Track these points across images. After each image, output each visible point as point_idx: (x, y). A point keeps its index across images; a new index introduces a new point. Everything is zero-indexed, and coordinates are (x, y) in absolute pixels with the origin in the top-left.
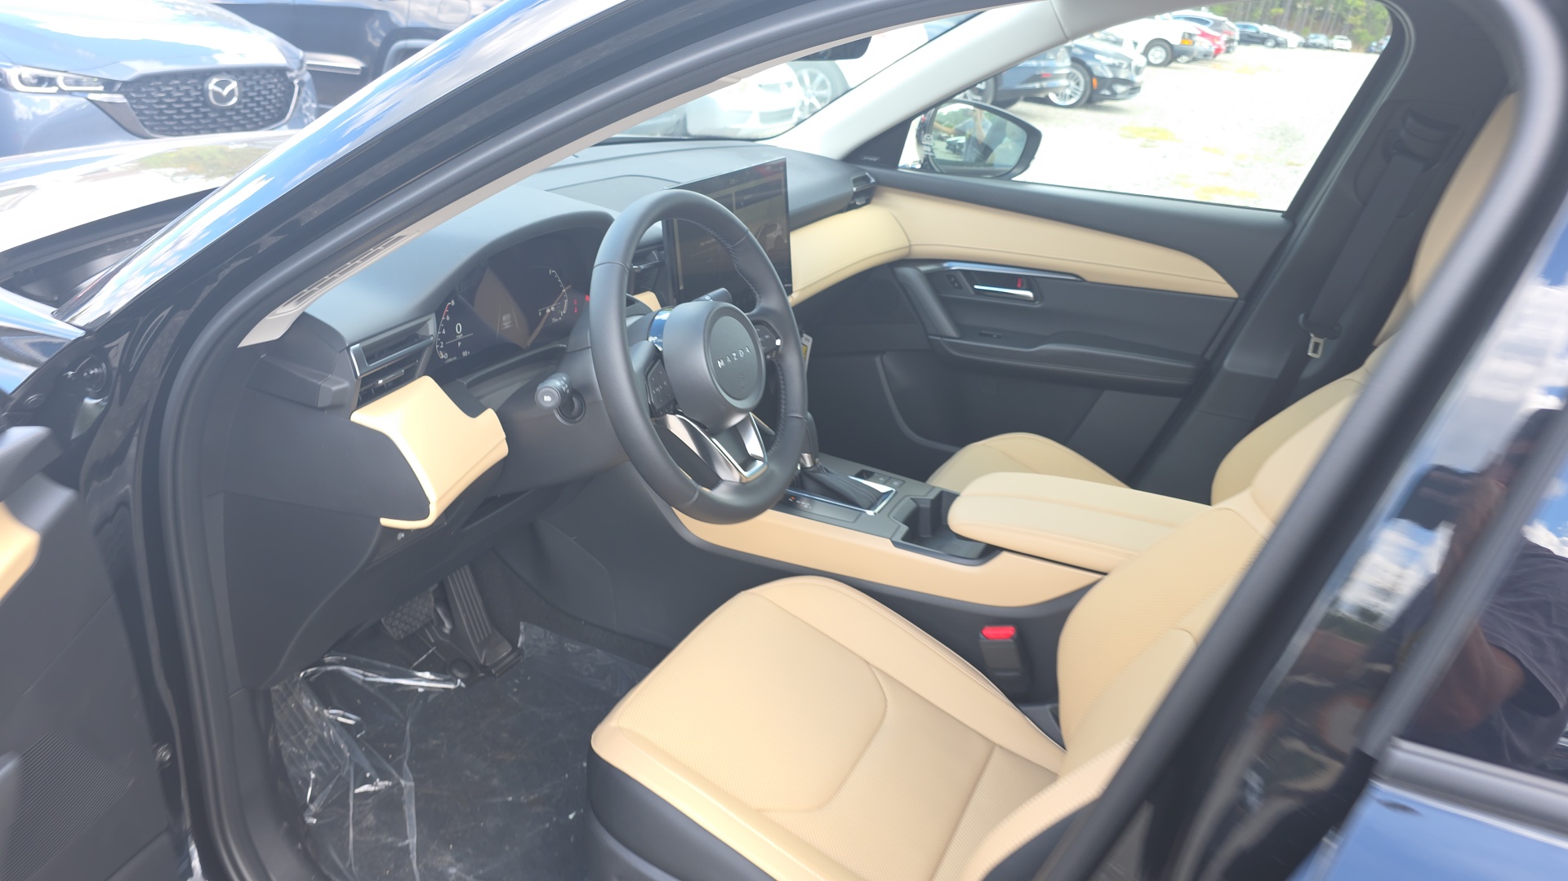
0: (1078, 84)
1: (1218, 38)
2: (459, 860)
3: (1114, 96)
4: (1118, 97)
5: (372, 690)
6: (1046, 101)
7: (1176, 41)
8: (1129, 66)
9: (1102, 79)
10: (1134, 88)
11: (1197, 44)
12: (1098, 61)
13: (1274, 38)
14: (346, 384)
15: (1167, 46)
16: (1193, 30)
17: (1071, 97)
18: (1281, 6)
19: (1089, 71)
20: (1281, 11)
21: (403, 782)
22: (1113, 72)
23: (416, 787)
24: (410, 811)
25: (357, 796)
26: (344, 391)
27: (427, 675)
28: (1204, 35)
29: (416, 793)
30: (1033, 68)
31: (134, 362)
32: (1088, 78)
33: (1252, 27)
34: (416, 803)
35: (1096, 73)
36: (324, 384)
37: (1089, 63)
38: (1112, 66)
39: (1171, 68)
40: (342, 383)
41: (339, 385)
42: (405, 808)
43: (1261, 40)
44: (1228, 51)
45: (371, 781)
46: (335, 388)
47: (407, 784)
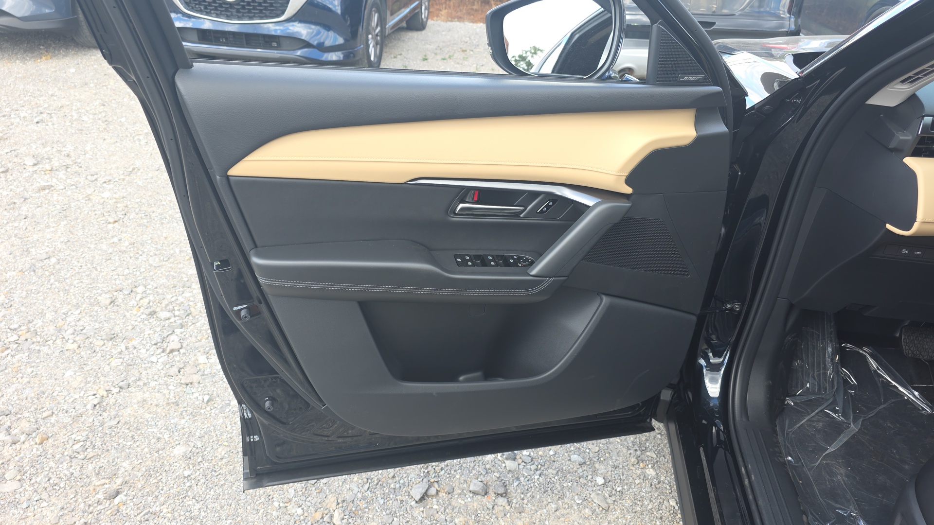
2: (847, 476)
5: (876, 379)
14: (910, 138)
21: (852, 426)
23: (857, 432)
24: (843, 439)
25: (822, 411)
26: (906, 141)
27: (916, 393)
29: (854, 435)
31: (810, 102)
34: (851, 438)
36: (898, 134)
40: (908, 136)
41: (906, 137)
42: (842, 435)
45: (836, 412)
46: (901, 138)
47: (854, 428)
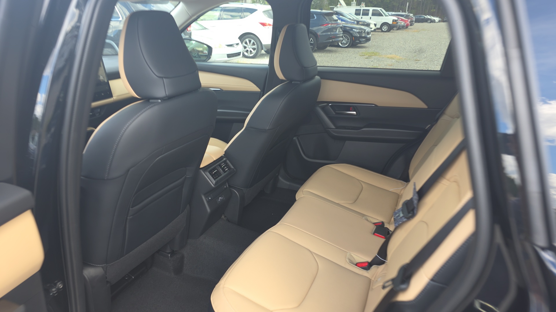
0: (348, 39)
1: (407, 21)
3: (360, 43)
4: (362, 43)
6: (338, 46)
7: (390, 22)
8: (365, 32)
9: (356, 37)
10: (368, 40)
11: (399, 24)
12: (354, 31)
13: (430, 19)
15: (388, 25)
16: (396, 18)
17: (346, 44)
18: (434, 9)
19: (351, 35)
20: (435, 10)
22: (359, 34)
28: (402, 20)
30: (329, 35)
32: (351, 37)
33: (423, 16)
35: (354, 35)
37: (351, 32)
38: (359, 33)
39: (391, 32)
43: (426, 20)
44: (411, 25)
